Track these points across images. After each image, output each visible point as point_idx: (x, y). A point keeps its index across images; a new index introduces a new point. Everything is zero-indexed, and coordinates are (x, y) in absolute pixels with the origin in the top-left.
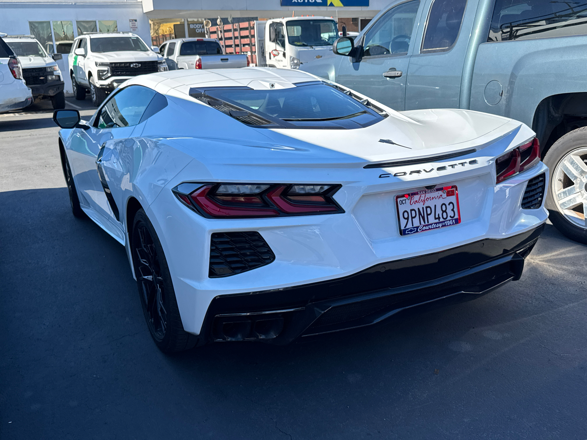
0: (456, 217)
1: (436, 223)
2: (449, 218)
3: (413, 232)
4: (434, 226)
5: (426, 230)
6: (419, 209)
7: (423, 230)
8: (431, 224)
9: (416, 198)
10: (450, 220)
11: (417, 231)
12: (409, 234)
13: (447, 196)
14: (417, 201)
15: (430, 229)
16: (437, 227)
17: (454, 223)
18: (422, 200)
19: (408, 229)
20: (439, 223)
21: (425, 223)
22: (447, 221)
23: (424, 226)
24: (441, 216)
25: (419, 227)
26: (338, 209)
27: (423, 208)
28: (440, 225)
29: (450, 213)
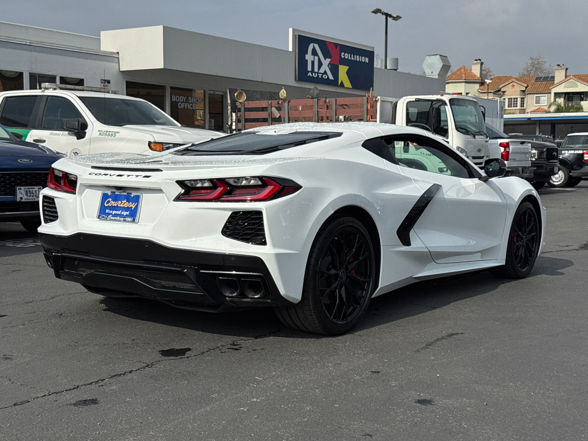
5: (112, 219)
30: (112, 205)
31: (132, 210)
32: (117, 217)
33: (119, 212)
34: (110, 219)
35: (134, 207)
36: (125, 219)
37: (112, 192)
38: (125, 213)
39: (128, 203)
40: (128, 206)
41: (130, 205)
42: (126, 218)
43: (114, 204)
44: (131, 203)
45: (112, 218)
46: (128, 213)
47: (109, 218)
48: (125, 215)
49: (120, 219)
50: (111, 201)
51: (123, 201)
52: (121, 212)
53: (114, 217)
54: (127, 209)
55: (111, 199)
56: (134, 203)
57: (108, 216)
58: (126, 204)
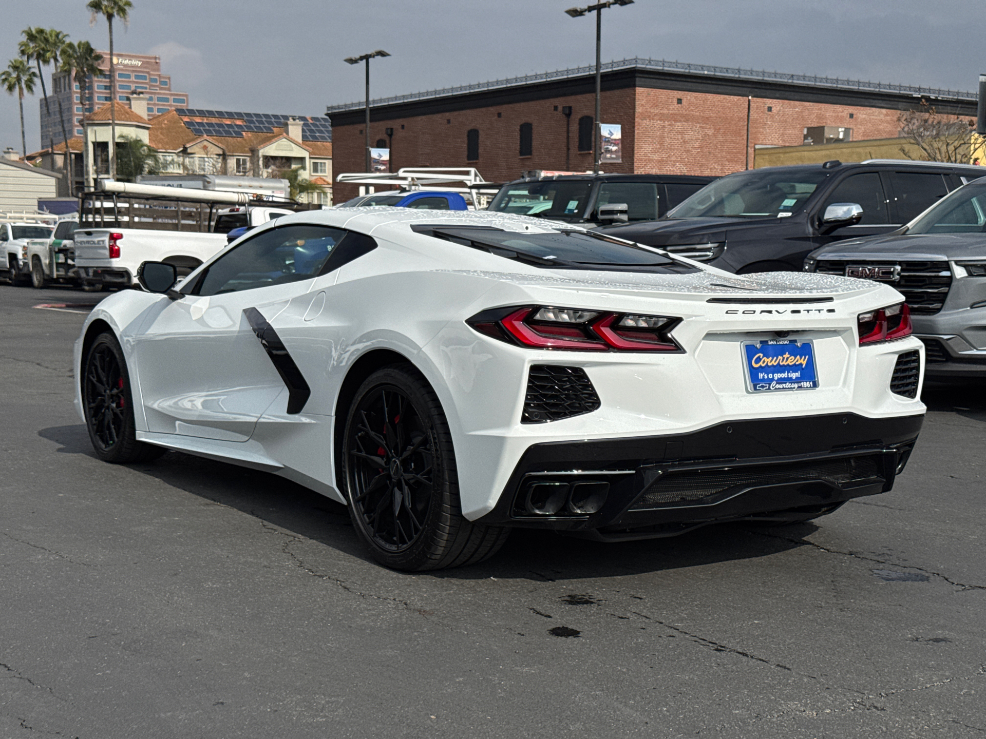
5: (779, 388)
26: (677, 349)
30: (767, 365)
31: (803, 369)
32: (786, 383)
33: (785, 375)
34: (776, 389)
35: (804, 363)
36: (800, 385)
37: (761, 342)
38: (794, 375)
39: (793, 357)
40: (795, 364)
41: (797, 361)
42: (800, 382)
43: (770, 361)
44: (798, 357)
45: (778, 386)
46: (798, 374)
47: (773, 387)
48: (794, 378)
49: (793, 387)
50: (763, 357)
51: (784, 356)
52: (788, 375)
53: (781, 383)
54: (795, 368)
55: (761, 355)
56: (803, 357)
57: (770, 384)
58: (791, 361)
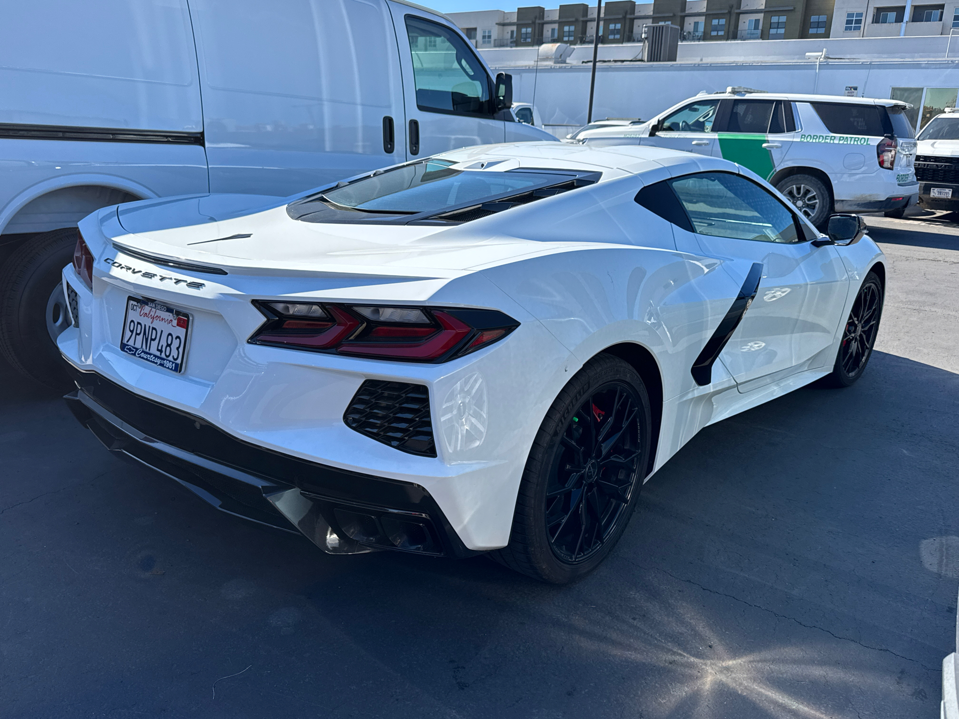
0: (179, 361)
1: (155, 356)
2: (171, 358)
3: (131, 353)
4: (152, 358)
6: (145, 325)
7: (140, 357)
8: (150, 354)
9: (147, 309)
10: (170, 361)
11: (134, 354)
12: (126, 352)
13: (178, 325)
14: (146, 314)
15: (147, 359)
16: (155, 361)
17: (173, 369)
18: (151, 315)
19: (128, 345)
20: (159, 358)
21: (146, 349)
22: (167, 360)
23: (143, 352)
24: (164, 350)
25: (138, 349)
27: (150, 327)
28: (159, 361)
29: (174, 353)
